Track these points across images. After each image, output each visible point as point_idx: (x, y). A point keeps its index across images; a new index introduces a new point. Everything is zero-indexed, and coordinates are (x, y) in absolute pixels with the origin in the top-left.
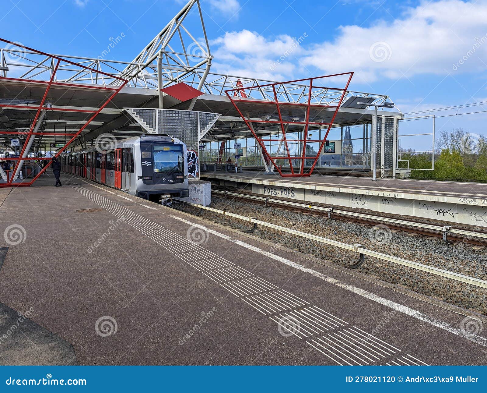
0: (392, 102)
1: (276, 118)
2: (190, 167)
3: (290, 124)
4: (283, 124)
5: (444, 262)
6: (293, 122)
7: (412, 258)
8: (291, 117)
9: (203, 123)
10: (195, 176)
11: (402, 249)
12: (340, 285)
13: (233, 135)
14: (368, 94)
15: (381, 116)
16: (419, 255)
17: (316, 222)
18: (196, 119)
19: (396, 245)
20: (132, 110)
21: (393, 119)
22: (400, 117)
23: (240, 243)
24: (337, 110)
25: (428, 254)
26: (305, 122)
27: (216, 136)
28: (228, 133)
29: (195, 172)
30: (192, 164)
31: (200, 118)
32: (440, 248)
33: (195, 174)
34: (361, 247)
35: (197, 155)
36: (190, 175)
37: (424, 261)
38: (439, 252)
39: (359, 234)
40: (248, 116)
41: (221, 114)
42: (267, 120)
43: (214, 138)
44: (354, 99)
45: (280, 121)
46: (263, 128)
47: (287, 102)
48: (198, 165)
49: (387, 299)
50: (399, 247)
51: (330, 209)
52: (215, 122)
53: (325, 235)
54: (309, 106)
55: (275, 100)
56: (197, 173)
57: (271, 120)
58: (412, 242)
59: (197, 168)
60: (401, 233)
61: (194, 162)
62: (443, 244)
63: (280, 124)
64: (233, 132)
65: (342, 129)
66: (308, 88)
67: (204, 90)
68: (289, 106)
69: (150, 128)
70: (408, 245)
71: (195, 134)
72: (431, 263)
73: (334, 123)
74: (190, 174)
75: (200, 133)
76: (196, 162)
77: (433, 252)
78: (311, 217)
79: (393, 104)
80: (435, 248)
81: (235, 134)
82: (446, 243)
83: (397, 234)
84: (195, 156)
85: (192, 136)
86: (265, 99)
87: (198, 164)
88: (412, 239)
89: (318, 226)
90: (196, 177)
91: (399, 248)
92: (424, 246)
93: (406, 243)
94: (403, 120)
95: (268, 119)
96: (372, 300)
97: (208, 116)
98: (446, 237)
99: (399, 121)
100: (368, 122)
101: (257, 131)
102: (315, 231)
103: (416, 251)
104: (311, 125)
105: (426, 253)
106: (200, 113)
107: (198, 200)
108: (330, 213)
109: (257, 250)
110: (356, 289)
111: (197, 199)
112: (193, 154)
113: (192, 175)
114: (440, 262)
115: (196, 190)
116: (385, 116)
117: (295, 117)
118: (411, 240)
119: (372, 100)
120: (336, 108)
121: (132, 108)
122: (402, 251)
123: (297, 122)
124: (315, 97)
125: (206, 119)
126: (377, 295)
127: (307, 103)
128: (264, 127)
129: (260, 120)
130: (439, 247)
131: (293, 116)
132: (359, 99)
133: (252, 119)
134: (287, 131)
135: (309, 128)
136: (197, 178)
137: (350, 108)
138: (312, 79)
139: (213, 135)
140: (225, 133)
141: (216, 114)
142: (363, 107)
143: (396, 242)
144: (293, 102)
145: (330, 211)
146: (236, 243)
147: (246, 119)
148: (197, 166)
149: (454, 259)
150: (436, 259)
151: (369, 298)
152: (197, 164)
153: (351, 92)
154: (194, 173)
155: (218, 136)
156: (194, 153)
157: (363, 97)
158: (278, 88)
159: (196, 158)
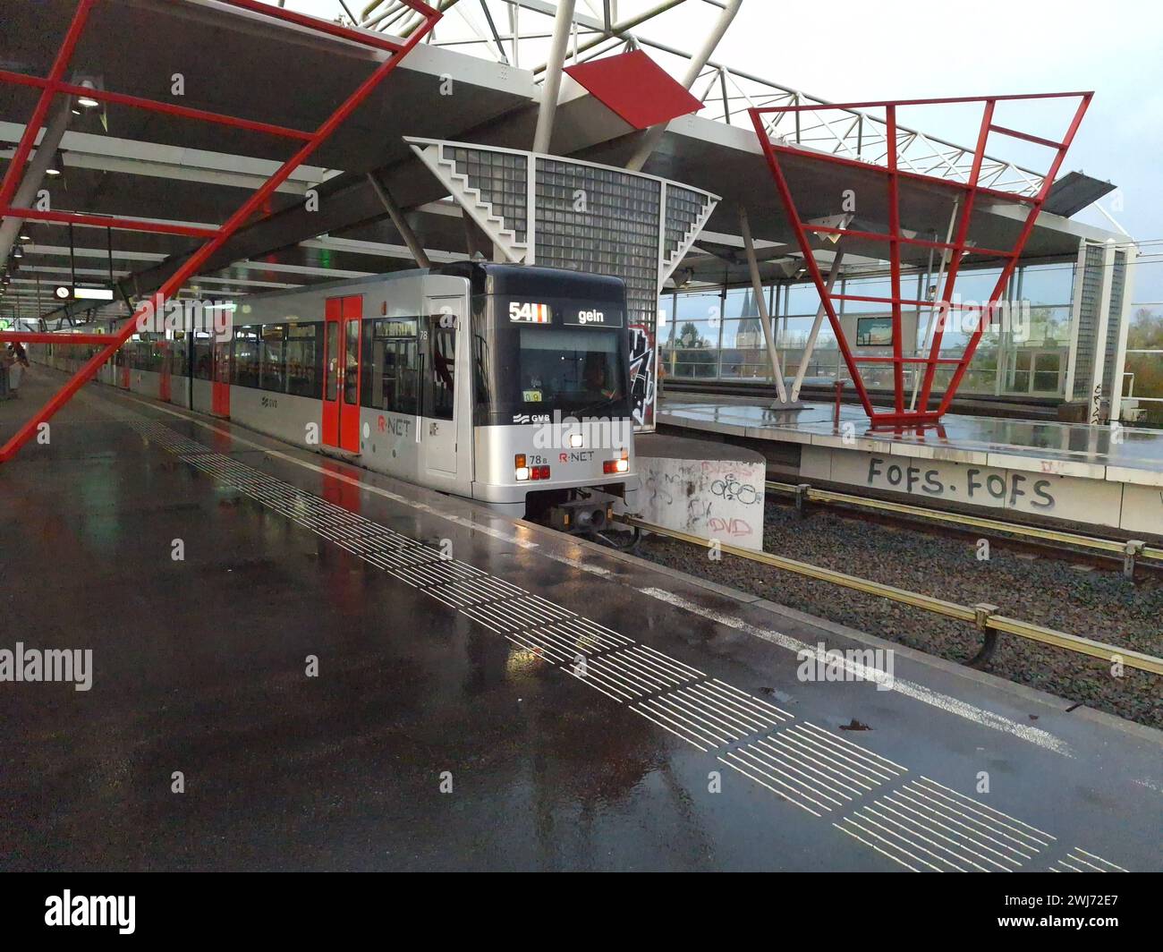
9: (672, 225)
10: (642, 421)
18: (656, 206)
20: (441, 148)
29: (642, 403)
30: (636, 376)
31: (668, 203)
33: (641, 412)
35: (651, 344)
41: (721, 199)
48: (653, 379)
56: (650, 408)
59: (648, 391)
61: (642, 369)
65: (921, 280)
69: (507, 232)
71: (648, 265)
75: (665, 261)
76: (647, 369)
84: (646, 348)
85: (641, 271)
87: (653, 374)
90: (646, 423)
97: (687, 201)
106: (667, 184)
107: (740, 527)
111: (734, 522)
112: (640, 336)
115: (735, 488)
121: (441, 143)
125: (681, 211)
136: (648, 427)
138: (991, 101)
141: (710, 195)
148: (649, 382)
152: (650, 374)
154: (641, 408)
156: (643, 336)
159: (648, 353)
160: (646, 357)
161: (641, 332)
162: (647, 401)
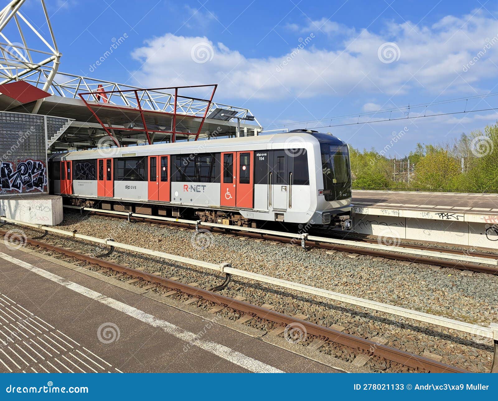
0: (252, 116)
1: (140, 126)
2: (36, 180)
3: (156, 133)
4: (149, 132)
5: (304, 270)
6: (160, 130)
7: (276, 269)
8: (156, 126)
9: (51, 129)
10: (42, 191)
11: (267, 259)
12: (198, 343)
13: (93, 143)
14: (231, 107)
15: (244, 128)
16: (281, 264)
17: (183, 236)
18: (42, 124)
19: (261, 256)
21: (254, 131)
22: (259, 130)
23: (74, 287)
24: (203, 121)
25: (290, 263)
26: (171, 131)
27: (73, 144)
28: (87, 140)
29: (42, 185)
30: (39, 176)
31: (48, 123)
32: (300, 256)
34: (227, 266)
35: (45, 166)
36: (35, 189)
37: (287, 271)
38: (299, 259)
39: (226, 246)
40: (109, 123)
41: (75, 120)
42: (130, 128)
43: (71, 146)
44: (219, 111)
45: (145, 129)
46: (128, 136)
47: (153, 110)
48: (46, 177)
49: (256, 359)
50: (264, 257)
51: (197, 222)
52: (67, 128)
53: (192, 251)
54: (175, 115)
55: (138, 107)
56: (46, 186)
57: (135, 128)
58: (275, 251)
59: (44, 181)
60: (264, 242)
61: (41, 174)
62: (302, 251)
63: (145, 132)
64: (92, 139)
66: (174, 98)
67: (52, 91)
68: (155, 114)
70: (272, 254)
71: (41, 142)
72: (293, 272)
73: (202, 133)
74: (36, 187)
75: (49, 140)
76: (43, 174)
77: (294, 260)
78: (178, 231)
79: (253, 117)
80: (295, 255)
81: (95, 142)
82: (304, 250)
83: (261, 244)
84: (42, 167)
85: (38, 144)
86: (128, 105)
88: (274, 247)
89: (185, 240)
90: (44, 191)
91: (263, 259)
92: (285, 254)
93: (269, 253)
94: (262, 133)
95: (132, 126)
96: (238, 364)
97: (58, 122)
98: (304, 244)
99: (259, 133)
100: (232, 133)
101: (121, 139)
102: (182, 247)
103: (279, 260)
104: (178, 134)
105: (288, 262)
106: (47, 117)
107: (46, 219)
108: (198, 226)
109: (94, 295)
110: (218, 346)
111: (43, 217)
112: (39, 164)
113: (38, 189)
114: (300, 270)
115: (43, 207)
116: (247, 129)
117: (162, 126)
118: (274, 250)
119: (235, 113)
120: (202, 119)
122: (267, 261)
123: (162, 131)
124: (181, 107)
125: (55, 124)
126: (242, 353)
127: (173, 113)
128: (130, 135)
129: (122, 127)
130: (298, 254)
131: (159, 125)
132: (223, 110)
133: (113, 126)
134: (154, 140)
135: (176, 138)
136: (45, 193)
137: (215, 120)
138: (176, 88)
139: (69, 142)
140: (83, 141)
141: (68, 119)
142: (227, 119)
143: (261, 252)
144: (159, 110)
145: (197, 224)
146: (69, 287)
147: (106, 126)
148: (45, 178)
149: (312, 266)
150: (297, 267)
151: (234, 362)
152: (45, 176)
153: (216, 104)
154: (42, 187)
155: (75, 144)
156: (41, 163)
157: (227, 109)
158: (142, 95)
159: (43, 169)
160: (43, 170)
161: (39, 163)
162: (44, 184)
